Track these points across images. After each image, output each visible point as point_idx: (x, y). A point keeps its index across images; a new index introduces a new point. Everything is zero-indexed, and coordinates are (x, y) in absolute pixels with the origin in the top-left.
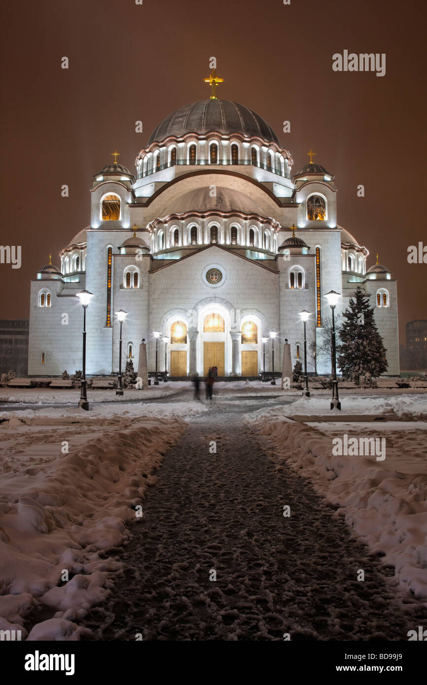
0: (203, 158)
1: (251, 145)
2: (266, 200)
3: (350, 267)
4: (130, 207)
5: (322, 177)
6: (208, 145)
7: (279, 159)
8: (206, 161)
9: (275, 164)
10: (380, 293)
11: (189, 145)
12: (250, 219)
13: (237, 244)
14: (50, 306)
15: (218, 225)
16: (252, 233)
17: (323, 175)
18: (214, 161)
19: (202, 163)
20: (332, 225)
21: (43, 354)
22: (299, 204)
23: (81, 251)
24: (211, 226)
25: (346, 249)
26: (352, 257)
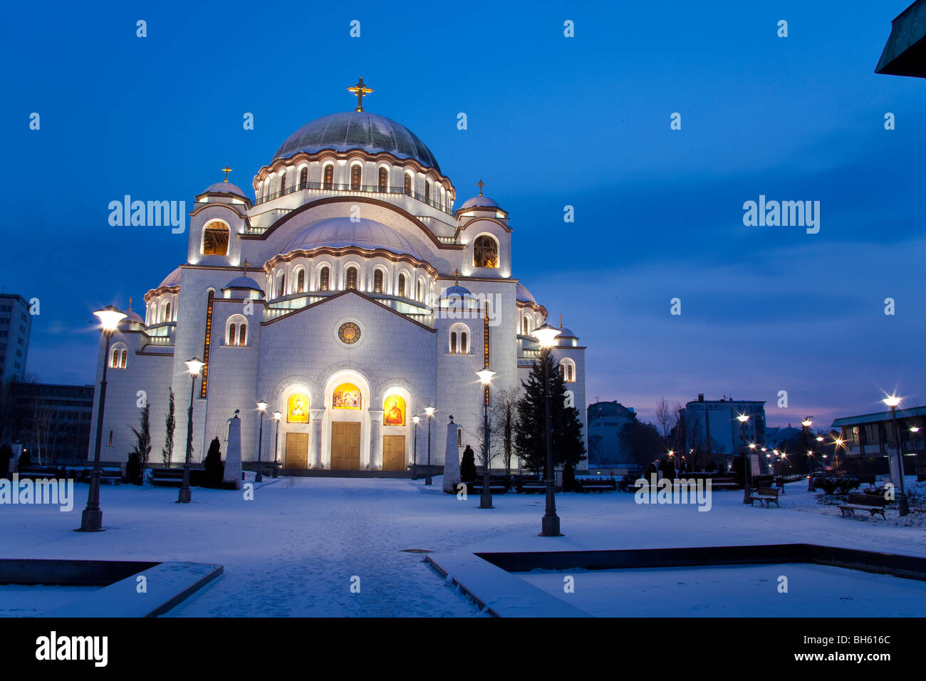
0: (341, 182)
1: (404, 170)
2: (422, 239)
3: (526, 330)
4: (242, 238)
5: (494, 213)
6: (349, 166)
7: (439, 190)
8: (346, 186)
9: (434, 196)
10: (564, 364)
11: (325, 165)
12: (400, 260)
13: (381, 292)
14: (125, 367)
15: (357, 266)
16: (402, 279)
17: (496, 211)
18: (356, 187)
19: (341, 188)
20: (506, 274)
21: (111, 432)
22: (464, 245)
23: (173, 295)
24: (348, 267)
25: (521, 307)
26: (529, 317)
